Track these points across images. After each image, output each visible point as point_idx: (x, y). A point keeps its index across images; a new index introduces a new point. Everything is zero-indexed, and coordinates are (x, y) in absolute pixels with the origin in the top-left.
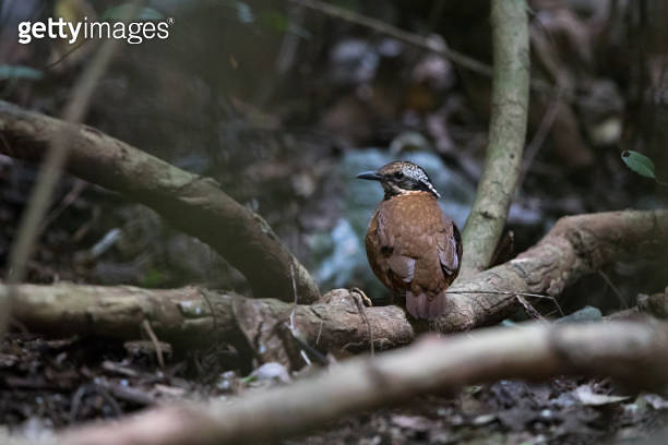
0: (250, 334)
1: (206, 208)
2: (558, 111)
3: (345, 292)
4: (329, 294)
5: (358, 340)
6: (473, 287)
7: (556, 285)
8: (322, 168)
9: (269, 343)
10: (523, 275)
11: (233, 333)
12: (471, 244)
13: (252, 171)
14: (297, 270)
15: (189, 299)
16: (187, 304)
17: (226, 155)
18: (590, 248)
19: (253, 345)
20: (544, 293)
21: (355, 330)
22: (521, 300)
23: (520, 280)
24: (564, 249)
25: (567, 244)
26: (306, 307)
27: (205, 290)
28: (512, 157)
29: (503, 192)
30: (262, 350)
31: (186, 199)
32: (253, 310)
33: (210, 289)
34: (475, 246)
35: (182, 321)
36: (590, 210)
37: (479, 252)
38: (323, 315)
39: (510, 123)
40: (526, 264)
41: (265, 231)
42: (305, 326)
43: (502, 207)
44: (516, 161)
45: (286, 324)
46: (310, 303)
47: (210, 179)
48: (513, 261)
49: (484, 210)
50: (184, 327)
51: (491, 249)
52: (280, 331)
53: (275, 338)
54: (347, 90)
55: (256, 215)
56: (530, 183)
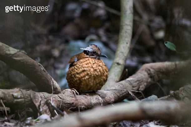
0: (37, 104)
1: (22, 61)
2: (143, 28)
3: (69, 90)
4: (64, 90)
5: (74, 106)
6: (114, 88)
7: (142, 88)
8: (62, 47)
9: (43, 108)
10: (131, 84)
11: (31, 104)
12: (113, 73)
13: (38, 48)
14: (53, 83)
15: (16, 92)
16: (15, 94)
17: (29, 42)
18: (154, 75)
19: (38, 108)
20: (138, 90)
21: (73, 103)
22: (130, 93)
23: (129, 86)
24: (145, 75)
25: (146, 73)
26: (56, 95)
27: (21, 90)
28: (127, 43)
29: (124, 56)
30: (41, 110)
31: (15, 58)
32: (38, 96)
33: (23, 89)
34: (114, 74)
35: (14, 100)
36: (154, 61)
37: (116, 76)
38: (62, 98)
39: (126, 32)
40: (132, 80)
41: (42, 69)
42: (56, 101)
43: (123, 61)
44: (128, 45)
45: (49, 101)
46: (58, 94)
47: (24, 51)
48: (127, 79)
49: (117, 62)
50: (14, 102)
51: (120, 75)
52: (47, 104)
53: (46, 106)
54: (70, 20)
55: (39, 64)
56: (134, 52)
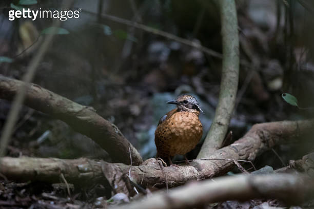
0: (110, 180)
1: (90, 121)
2: (253, 75)
3: (154, 160)
4: (147, 161)
5: (160, 182)
6: (214, 157)
7: (252, 155)
8: (143, 102)
9: (120, 183)
10: (237, 151)
11: (102, 179)
12: (213, 137)
13: (112, 104)
14: (132, 150)
15: (82, 164)
16: (81, 166)
17: (99, 96)
18: (268, 138)
19: (111, 185)
20: (246, 159)
21: (159, 178)
22: (236, 163)
23: (235, 153)
24: (256, 139)
25: (257, 137)
26: (136, 167)
27: (89, 160)
28: (231, 96)
29: (227, 113)
30: (116, 187)
31: (80, 117)
32: (112, 169)
33: (92, 159)
34: (214, 138)
35: (79, 174)
36: (268, 121)
37: (216, 141)
38: (144, 170)
39: (230, 81)
40: (238, 146)
41: (117, 132)
42: (136, 175)
43: (226, 120)
44: (233, 98)
45: (127, 175)
46: (138, 165)
47: (91, 108)
48: (232, 145)
49: (218, 121)
50: (79, 177)
51: (222, 139)
52: (124, 178)
53: (122, 181)
54: (155, 65)
55: (113, 125)
56: (240, 108)
